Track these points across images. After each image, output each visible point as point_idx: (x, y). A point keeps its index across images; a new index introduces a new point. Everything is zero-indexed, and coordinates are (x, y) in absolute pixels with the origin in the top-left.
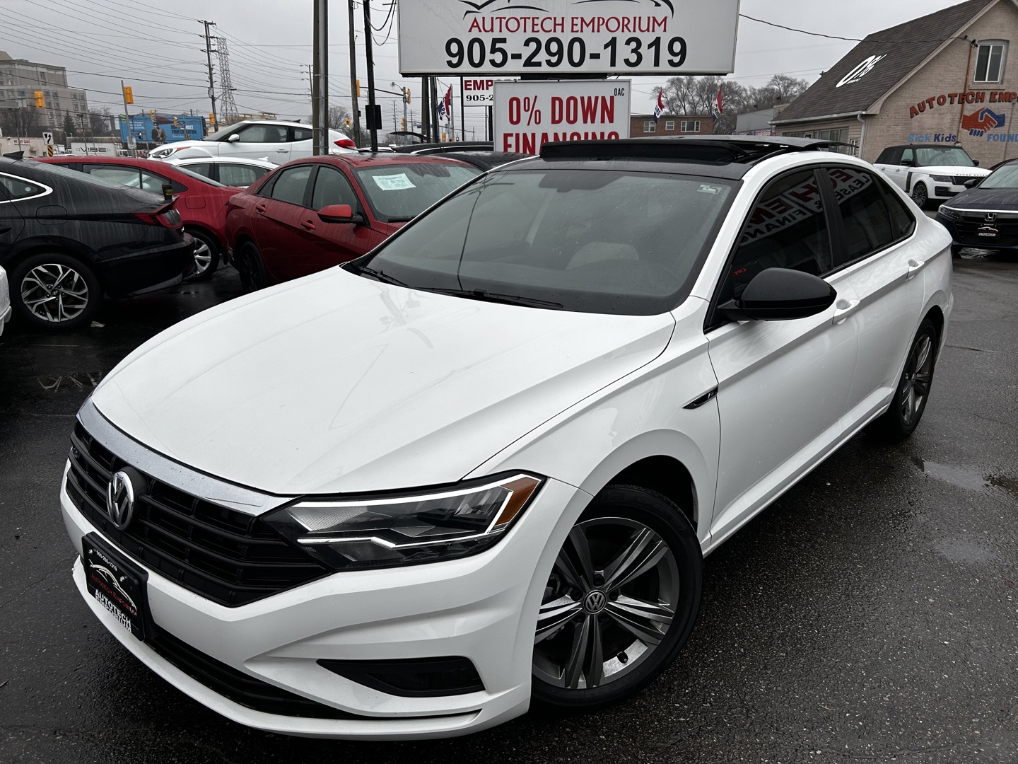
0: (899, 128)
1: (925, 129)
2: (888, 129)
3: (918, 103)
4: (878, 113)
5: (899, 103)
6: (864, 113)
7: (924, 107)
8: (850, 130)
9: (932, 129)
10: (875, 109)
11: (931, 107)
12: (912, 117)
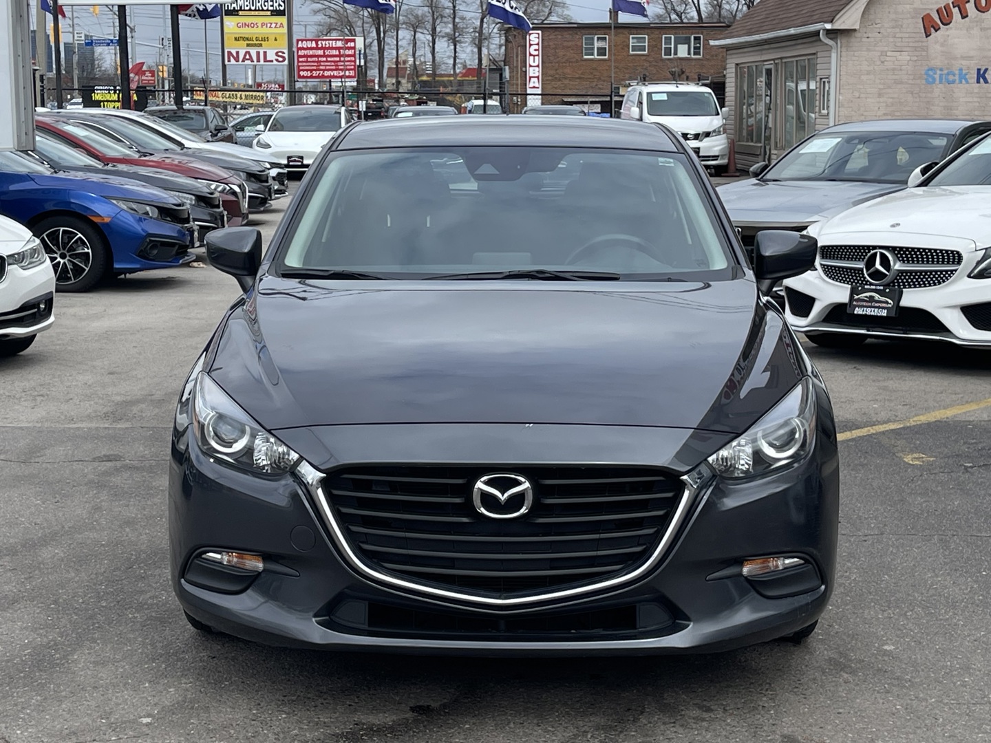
0: (905, 57)
1: (955, 58)
2: (883, 58)
3: (938, 6)
4: (857, 27)
5: (900, 8)
6: (828, 26)
7: (950, 15)
8: (819, 61)
9: (970, 58)
10: (848, 19)
11: (964, 16)
12: (927, 37)
